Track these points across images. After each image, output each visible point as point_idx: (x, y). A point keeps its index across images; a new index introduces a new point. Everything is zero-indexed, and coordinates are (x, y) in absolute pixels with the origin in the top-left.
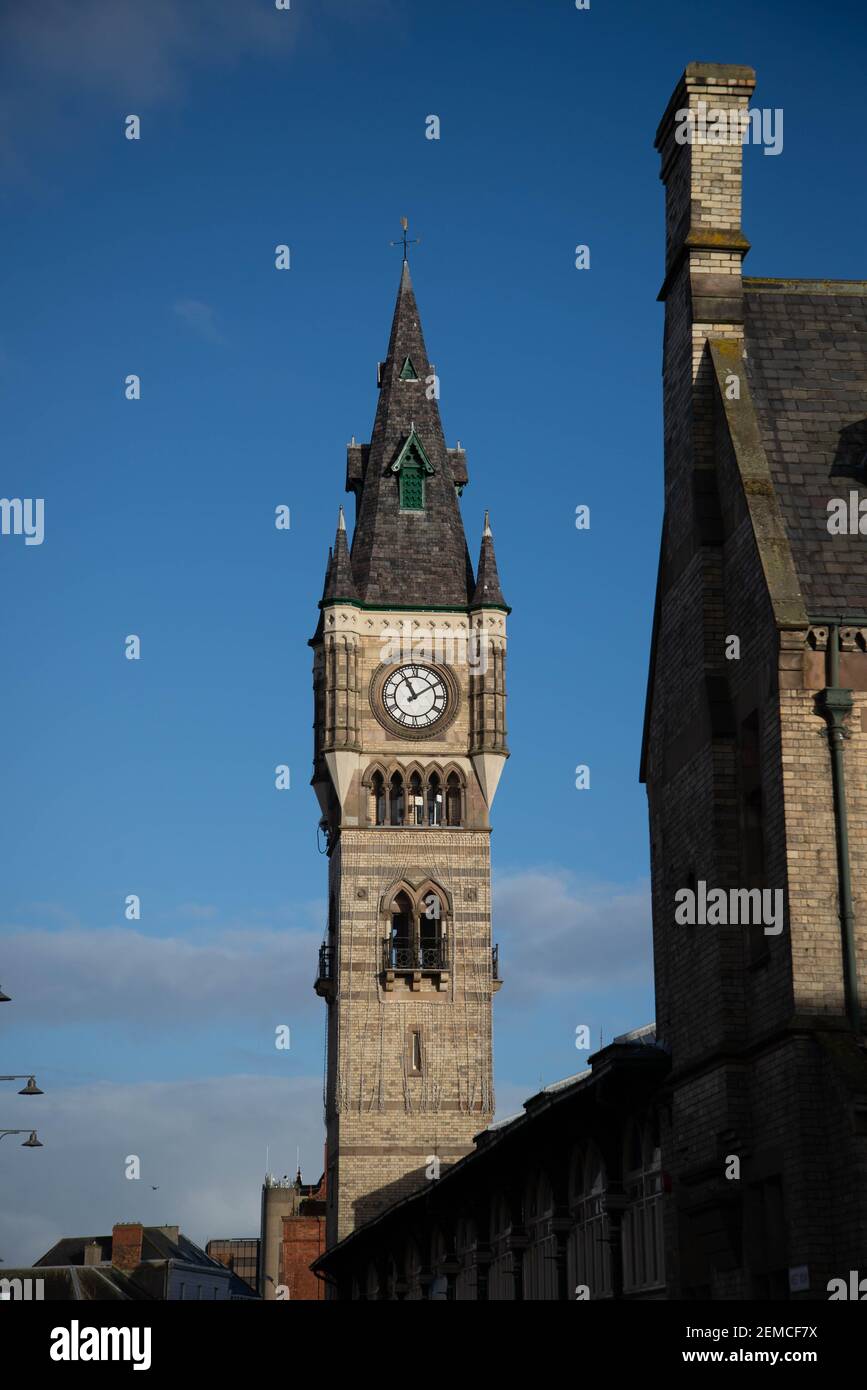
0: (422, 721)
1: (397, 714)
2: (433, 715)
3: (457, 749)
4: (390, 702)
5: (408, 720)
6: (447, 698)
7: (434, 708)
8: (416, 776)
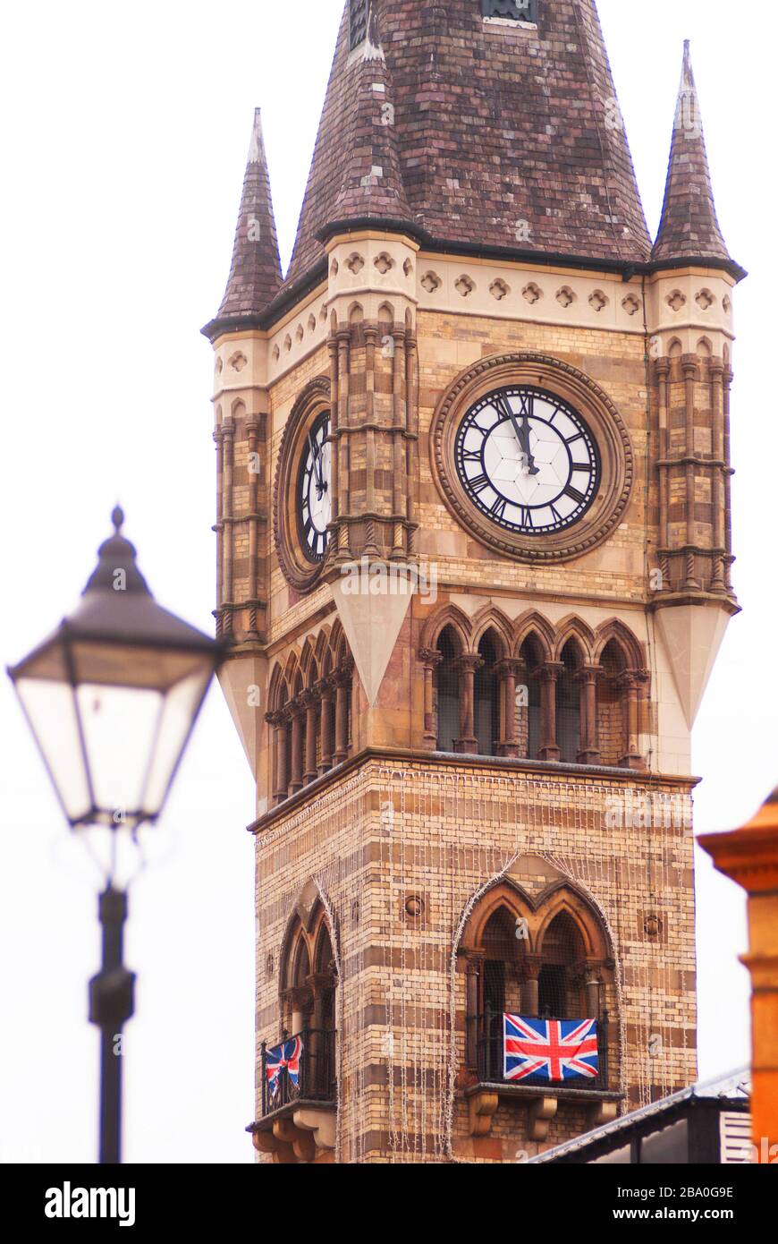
0: (542, 518)
1: (487, 497)
2: (567, 506)
3: (623, 590)
4: (473, 470)
5: (512, 515)
6: (599, 469)
7: (569, 491)
8: (531, 647)
